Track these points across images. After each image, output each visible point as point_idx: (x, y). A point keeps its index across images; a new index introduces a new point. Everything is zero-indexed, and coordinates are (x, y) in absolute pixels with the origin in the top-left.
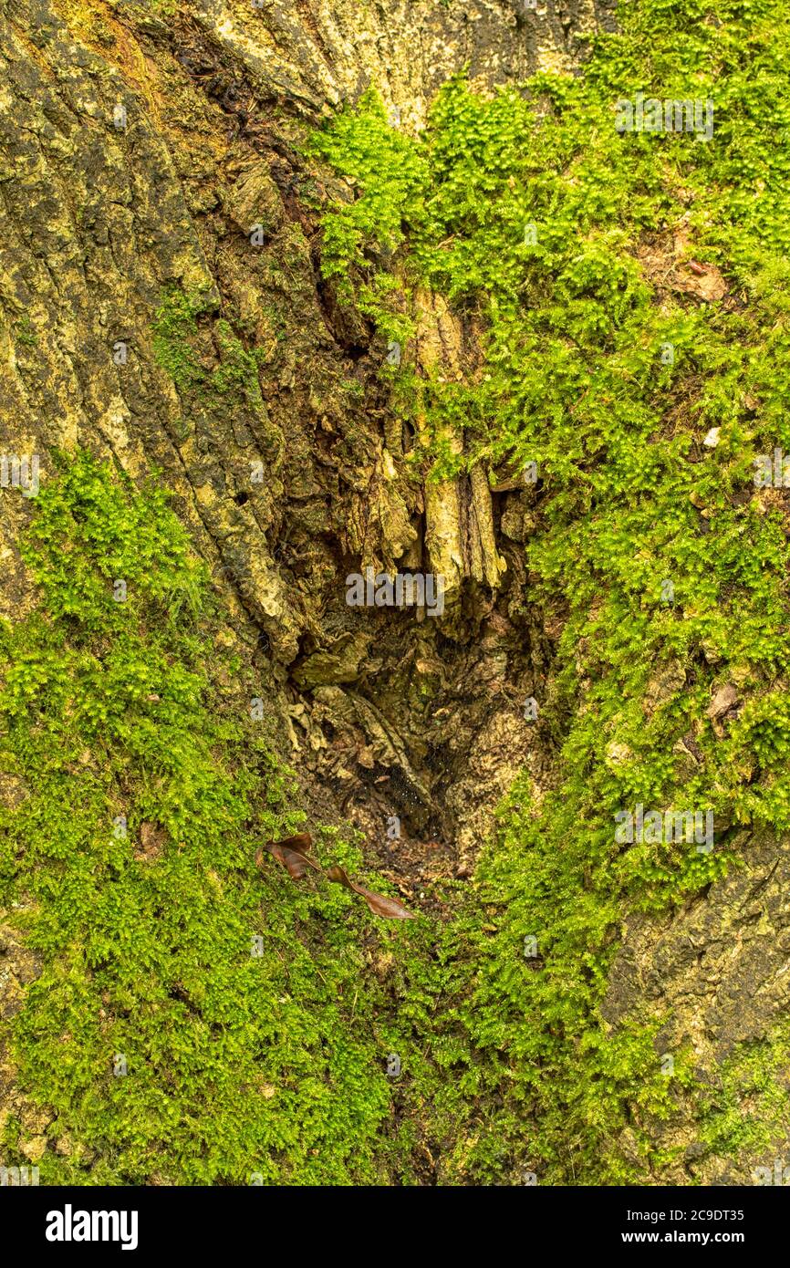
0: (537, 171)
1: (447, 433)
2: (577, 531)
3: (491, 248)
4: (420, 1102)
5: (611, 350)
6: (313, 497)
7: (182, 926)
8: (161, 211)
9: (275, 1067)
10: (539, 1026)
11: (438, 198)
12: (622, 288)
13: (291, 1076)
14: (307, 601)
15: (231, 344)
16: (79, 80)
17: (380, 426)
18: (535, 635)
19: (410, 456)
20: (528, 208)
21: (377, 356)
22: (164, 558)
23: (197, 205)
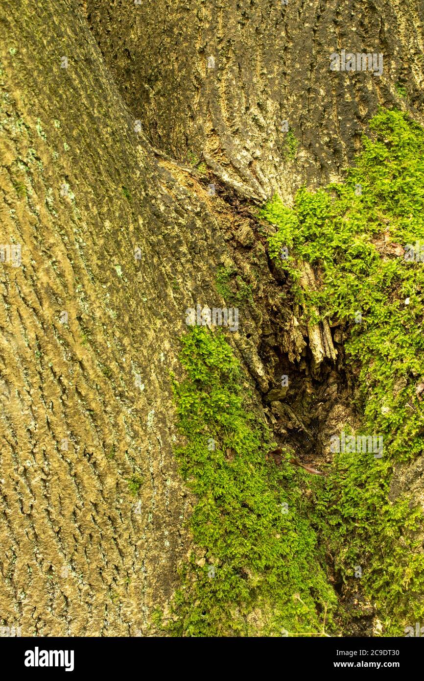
0: (335, 217)
1: (314, 309)
2: (362, 338)
3: (321, 244)
4: (326, 539)
5: (368, 275)
6: (271, 334)
7: (244, 482)
8: (215, 241)
9: (280, 528)
10: (366, 507)
11: (302, 229)
12: (370, 254)
13: (284, 531)
14: (270, 371)
15: (242, 284)
16: (185, 199)
17: (292, 308)
18: (348, 375)
19: (302, 317)
20: (334, 230)
21: (290, 284)
22: (226, 358)
23: (226, 238)
